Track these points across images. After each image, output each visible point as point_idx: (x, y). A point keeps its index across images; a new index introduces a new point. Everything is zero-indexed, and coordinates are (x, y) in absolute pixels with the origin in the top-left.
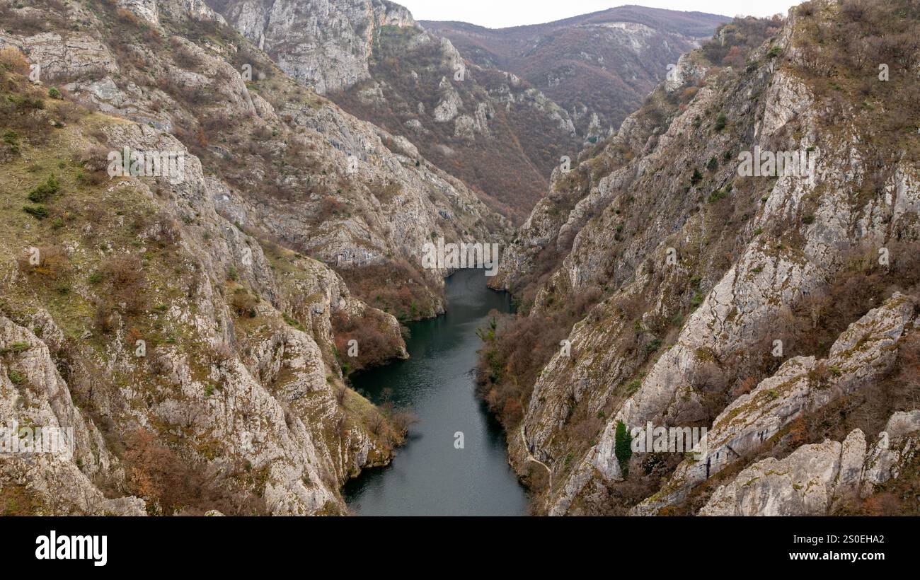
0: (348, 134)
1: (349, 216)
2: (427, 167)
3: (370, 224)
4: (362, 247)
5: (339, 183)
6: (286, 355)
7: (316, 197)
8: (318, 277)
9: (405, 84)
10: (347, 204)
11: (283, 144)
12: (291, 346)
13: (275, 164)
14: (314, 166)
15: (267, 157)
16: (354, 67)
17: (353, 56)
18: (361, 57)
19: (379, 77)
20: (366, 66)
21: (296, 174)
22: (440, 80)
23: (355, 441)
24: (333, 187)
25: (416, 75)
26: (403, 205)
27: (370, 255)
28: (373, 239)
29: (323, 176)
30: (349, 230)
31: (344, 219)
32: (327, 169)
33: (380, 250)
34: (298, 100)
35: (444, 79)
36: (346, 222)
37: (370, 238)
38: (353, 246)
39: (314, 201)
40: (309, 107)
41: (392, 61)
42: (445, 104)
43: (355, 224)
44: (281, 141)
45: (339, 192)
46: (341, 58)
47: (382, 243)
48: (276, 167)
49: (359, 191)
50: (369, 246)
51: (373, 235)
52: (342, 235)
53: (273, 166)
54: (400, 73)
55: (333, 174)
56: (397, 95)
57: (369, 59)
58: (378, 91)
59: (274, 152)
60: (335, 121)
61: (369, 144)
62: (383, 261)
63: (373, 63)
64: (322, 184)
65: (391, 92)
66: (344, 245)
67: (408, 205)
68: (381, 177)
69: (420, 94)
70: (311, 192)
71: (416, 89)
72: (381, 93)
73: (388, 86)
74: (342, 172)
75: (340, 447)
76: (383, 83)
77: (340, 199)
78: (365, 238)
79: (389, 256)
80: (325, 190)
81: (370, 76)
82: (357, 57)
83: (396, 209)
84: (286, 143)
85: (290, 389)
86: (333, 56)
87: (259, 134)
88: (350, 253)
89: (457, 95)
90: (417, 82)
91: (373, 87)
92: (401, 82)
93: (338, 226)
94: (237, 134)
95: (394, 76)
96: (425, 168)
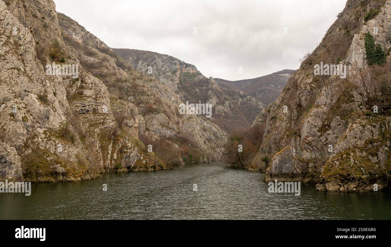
0: (163, 94)
1: (159, 113)
2: (202, 118)
3: (169, 118)
4: (164, 128)
5: (155, 101)
6: (82, 87)
7: (143, 105)
8: (131, 110)
9: (193, 93)
10: (158, 109)
11: (129, 84)
12: (86, 83)
13: (124, 91)
14: (143, 93)
15: (121, 89)
16: (171, 86)
17: (171, 82)
18: (174, 82)
19: (182, 90)
20: (176, 86)
21: (134, 96)
22: (209, 92)
23: (124, 146)
24: (152, 102)
25: (198, 90)
26: (188, 120)
27: (169, 132)
28: (170, 124)
29: (147, 97)
30: (158, 119)
31: (156, 114)
32: (149, 95)
33: (174, 130)
34: (141, 79)
35: (210, 91)
36: (157, 116)
37: (169, 124)
38: (160, 127)
39: (142, 107)
40: (146, 81)
41: (187, 85)
42: (211, 100)
43: (161, 117)
44: (129, 83)
45: (155, 104)
46: (166, 82)
47: (175, 127)
48: (124, 93)
49: (164, 105)
50: (168, 128)
51: (171, 123)
52: (155, 122)
53: (123, 93)
54: (191, 89)
55: (153, 97)
56: (189, 97)
57: (178, 84)
58: (181, 95)
59: (124, 87)
60: (158, 88)
61: (173, 98)
62: (176, 135)
63: (179, 86)
64: (146, 100)
65: (187, 96)
66: (155, 126)
67: (190, 120)
68: (177, 107)
69: (200, 97)
70: (140, 103)
71: (198, 95)
72: (183, 96)
73: (185, 94)
74: (157, 97)
75: (111, 146)
76: (183, 93)
77: (154, 106)
78: (166, 124)
79: (178, 133)
80: (147, 103)
81: (178, 90)
82: (172, 82)
83: (184, 120)
84: (131, 84)
85: (78, 105)
86: (162, 82)
87: (119, 80)
88: (158, 131)
89: (216, 97)
90: (198, 93)
91: (179, 94)
92: (191, 93)
93: (152, 118)
94: (108, 79)
95: (188, 91)
96: (201, 118)
